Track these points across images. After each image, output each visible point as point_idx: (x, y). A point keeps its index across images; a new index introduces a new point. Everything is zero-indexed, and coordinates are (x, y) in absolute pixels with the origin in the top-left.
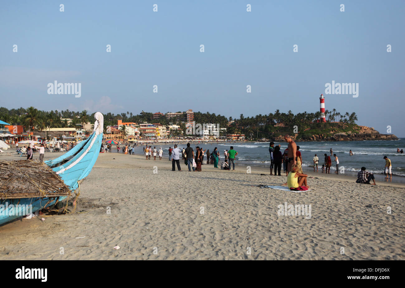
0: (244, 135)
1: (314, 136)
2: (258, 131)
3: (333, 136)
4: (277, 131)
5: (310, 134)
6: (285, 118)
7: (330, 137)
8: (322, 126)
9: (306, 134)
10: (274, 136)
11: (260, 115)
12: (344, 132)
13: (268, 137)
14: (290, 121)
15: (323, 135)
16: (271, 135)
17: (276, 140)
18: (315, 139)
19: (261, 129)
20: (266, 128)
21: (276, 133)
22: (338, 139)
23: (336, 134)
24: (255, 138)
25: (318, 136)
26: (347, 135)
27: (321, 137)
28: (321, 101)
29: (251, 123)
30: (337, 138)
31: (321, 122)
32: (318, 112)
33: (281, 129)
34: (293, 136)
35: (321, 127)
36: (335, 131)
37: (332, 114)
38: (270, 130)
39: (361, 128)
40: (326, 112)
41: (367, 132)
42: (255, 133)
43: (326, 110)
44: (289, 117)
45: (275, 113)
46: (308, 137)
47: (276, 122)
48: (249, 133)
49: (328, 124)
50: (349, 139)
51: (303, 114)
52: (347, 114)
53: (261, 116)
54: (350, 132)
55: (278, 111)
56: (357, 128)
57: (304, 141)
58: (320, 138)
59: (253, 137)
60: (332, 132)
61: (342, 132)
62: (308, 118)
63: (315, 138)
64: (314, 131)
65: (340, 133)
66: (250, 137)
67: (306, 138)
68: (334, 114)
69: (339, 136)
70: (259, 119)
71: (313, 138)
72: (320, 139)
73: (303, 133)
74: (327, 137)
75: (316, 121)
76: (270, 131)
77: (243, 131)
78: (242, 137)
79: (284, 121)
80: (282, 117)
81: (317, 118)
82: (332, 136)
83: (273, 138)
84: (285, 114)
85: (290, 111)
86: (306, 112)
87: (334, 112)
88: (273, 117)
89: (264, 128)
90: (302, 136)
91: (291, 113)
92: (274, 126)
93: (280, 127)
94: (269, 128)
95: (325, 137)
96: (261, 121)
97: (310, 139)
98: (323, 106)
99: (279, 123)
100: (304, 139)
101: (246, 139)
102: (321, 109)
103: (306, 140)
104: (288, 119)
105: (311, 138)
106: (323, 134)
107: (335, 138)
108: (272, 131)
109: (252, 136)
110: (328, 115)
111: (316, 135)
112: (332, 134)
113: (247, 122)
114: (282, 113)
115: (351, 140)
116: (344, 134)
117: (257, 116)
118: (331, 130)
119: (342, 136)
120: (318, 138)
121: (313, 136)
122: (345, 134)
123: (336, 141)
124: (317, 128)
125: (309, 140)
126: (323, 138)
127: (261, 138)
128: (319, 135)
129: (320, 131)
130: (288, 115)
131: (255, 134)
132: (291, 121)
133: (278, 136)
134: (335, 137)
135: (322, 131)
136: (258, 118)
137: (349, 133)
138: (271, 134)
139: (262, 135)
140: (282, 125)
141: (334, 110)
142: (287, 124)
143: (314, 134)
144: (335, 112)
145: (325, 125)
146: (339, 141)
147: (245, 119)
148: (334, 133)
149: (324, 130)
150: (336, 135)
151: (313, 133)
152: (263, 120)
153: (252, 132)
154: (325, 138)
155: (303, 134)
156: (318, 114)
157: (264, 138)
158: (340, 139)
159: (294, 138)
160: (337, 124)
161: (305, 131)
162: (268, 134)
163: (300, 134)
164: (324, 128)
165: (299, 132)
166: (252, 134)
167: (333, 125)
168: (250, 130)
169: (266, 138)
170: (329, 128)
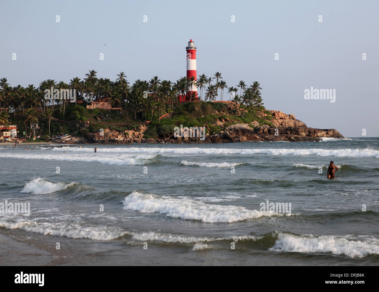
0: (15, 126)
2: (51, 118)
3: (224, 130)
4: (95, 118)
6: (111, 90)
7: (220, 134)
8: (197, 109)
9: (164, 126)
10: (91, 130)
12: (245, 122)
13: (76, 132)
16: (84, 129)
17: (97, 139)
18: (187, 138)
19: (56, 113)
20: (69, 111)
21: (94, 122)
22: (237, 137)
23: (229, 127)
24: (43, 134)
26: (252, 129)
28: (190, 54)
30: (235, 135)
31: (192, 100)
32: (183, 80)
33: (101, 113)
34: (136, 131)
35: (195, 110)
36: (226, 120)
37: (214, 83)
38: (79, 116)
39: (274, 114)
40: (203, 79)
41: (287, 124)
42: (43, 122)
45: (87, 77)
48: (29, 122)
49: (210, 106)
50: (258, 137)
52: (242, 84)
54: (256, 124)
55: (93, 73)
56: (266, 115)
59: (38, 132)
60: (220, 123)
61: (240, 123)
65: (238, 125)
66: (29, 131)
68: (218, 85)
69: (236, 131)
73: (157, 123)
74: (211, 134)
75: (179, 97)
76: (81, 119)
79: (109, 96)
80: (107, 87)
81: (183, 92)
82: (222, 132)
83: (90, 134)
84: (107, 81)
85: (122, 74)
86: (156, 78)
87: (218, 80)
90: (158, 131)
91: (125, 78)
92: (88, 107)
93: (102, 110)
94: (77, 112)
98: (194, 65)
99: (97, 100)
100: (161, 136)
101: (20, 136)
102: (190, 73)
103: (167, 139)
104: (120, 93)
106: (203, 126)
107: (231, 136)
108: (84, 118)
109: (37, 130)
110: (207, 85)
112: (221, 126)
115: (263, 139)
116: (245, 126)
118: (217, 117)
119: (244, 131)
122: (248, 128)
123: (232, 142)
124: (186, 112)
125: (173, 140)
127: (59, 135)
129: (195, 121)
130: (117, 84)
131: (44, 125)
132: (127, 95)
133: (100, 131)
134: (231, 134)
135: (199, 121)
137: (255, 126)
138: (82, 125)
139: (61, 128)
140: (106, 106)
141: (218, 75)
142: (116, 105)
143: (183, 125)
144: (220, 80)
145: (204, 108)
146: (239, 141)
148: (225, 126)
149: (205, 118)
150: (231, 130)
151: (179, 124)
153: (36, 119)
154: (209, 137)
155: (158, 125)
156: (183, 85)
157: (67, 136)
158: (241, 138)
159: (140, 134)
160: (225, 105)
161: (162, 120)
162: (75, 126)
163: (150, 126)
164: (202, 113)
165: (148, 122)
166: (35, 125)
167: (220, 106)
168: (30, 116)
169: (73, 136)
170: (213, 114)
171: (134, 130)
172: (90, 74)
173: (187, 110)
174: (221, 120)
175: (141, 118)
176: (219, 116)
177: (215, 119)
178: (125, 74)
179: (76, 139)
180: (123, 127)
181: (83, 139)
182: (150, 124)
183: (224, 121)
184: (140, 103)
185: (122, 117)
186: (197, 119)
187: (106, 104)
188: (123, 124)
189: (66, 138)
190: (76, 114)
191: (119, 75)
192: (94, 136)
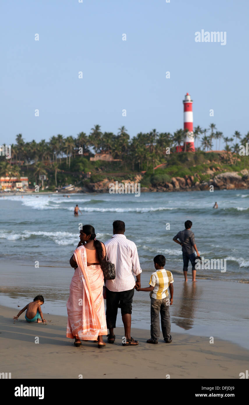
0: (26, 178)
1: (174, 179)
2: (57, 170)
3: (213, 178)
4: (97, 169)
5: (167, 176)
6: (113, 143)
7: (208, 181)
8: (189, 159)
9: (158, 176)
10: (92, 180)
11: (60, 137)
12: (236, 171)
13: (79, 183)
14: (123, 150)
15: (193, 178)
16: (86, 179)
17: (96, 189)
18: (178, 187)
19: (63, 166)
20: (74, 164)
21: (95, 173)
22: (224, 185)
23: (218, 176)
24: (50, 185)
25: (183, 179)
26: (240, 177)
27: (189, 181)
28: (187, 107)
29: (41, 153)
30: (222, 183)
31: (187, 150)
32: (179, 132)
33: (104, 165)
34: (132, 181)
35: (187, 160)
36: (217, 169)
37: (208, 134)
38: (82, 168)
40: (197, 131)
42: (51, 174)
43: (197, 127)
44: (121, 141)
45: (92, 132)
46: (163, 183)
47: (93, 151)
48: (38, 174)
49: (202, 156)
50: (245, 184)
51: (151, 134)
52: (237, 134)
53: (62, 138)
54: (246, 172)
55: (97, 127)
57: (155, 190)
58: (187, 184)
59: (46, 183)
60: (210, 172)
61: (230, 171)
62: (160, 142)
63: (177, 183)
64: (174, 169)
65: (227, 174)
67: (160, 185)
68: (212, 135)
69: (225, 179)
70: (58, 145)
71: (173, 183)
72: (187, 187)
73: (151, 173)
74: (201, 182)
75: (176, 148)
76: (84, 170)
77: (25, 171)
78: (24, 182)
79: (110, 149)
80: (108, 141)
81: (179, 143)
82: (211, 180)
83: (91, 184)
84: (111, 134)
85: (123, 128)
86: (154, 131)
87: (212, 131)
88: (88, 141)
89: (69, 163)
90: (152, 180)
91: (126, 132)
92: (91, 159)
93: (103, 161)
94: (80, 164)
95: (198, 183)
96: (64, 149)
97: (167, 186)
98: (190, 117)
99: (101, 153)
100: (154, 185)
101: (31, 187)
102: (187, 125)
103: (159, 188)
104: (120, 145)
105: (171, 185)
106: (194, 175)
107: (219, 184)
108: (86, 169)
109: (45, 181)
110: (201, 136)
111: (179, 178)
112: (211, 175)
113: (32, 151)
114: (106, 133)
116: (234, 174)
117: (54, 138)
118: (208, 166)
119: (232, 179)
120: (183, 184)
121: (172, 181)
122: (237, 176)
123: (219, 189)
124: (179, 162)
125: (165, 189)
126: (193, 184)
127: (64, 185)
128: (184, 177)
129: (186, 170)
130: (118, 137)
131: (51, 176)
132: (126, 148)
133: (100, 181)
134: (219, 182)
135: (191, 171)
136: (56, 143)
137: (244, 174)
138: (84, 176)
139: (66, 179)
140: (108, 158)
141: (213, 126)
142: (116, 157)
143: (175, 174)
144: (215, 131)
145: (196, 158)
146: (225, 189)
147: (28, 144)
148: (215, 174)
149: (195, 168)
150: (219, 178)
151: (172, 174)
152: (66, 146)
153: (44, 171)
154: (198, 185)
155: (152, 175)
156: (180, 135)
157: (71, 186)
158: (228, 186)
160: (219, 154)
161: (156, 170)
162: (78, 177)
163: (146, 175)
164: (194, 163)
165: (144, 172)
166: (43, 177)
167: (212, 156)
168: (38, 169)
169: (76, 186)
170: (204, 163)
171: (130, 180)
172: (95, 128)
173: (180, 160)
174: (211, 169)
175: (138, 169)
176: (211, 165)
177: (206, 169)
178: (126, 128)
179: (78, 189)
180: (121, 177)
181: (84, 188)
182: (145, 174)
183: (214, 169)
184: (136, 155)
185: (121, 168)
186: (189, 169)
187: (108, 156)
188: (121, 174)
189: (70, 188)
190: (79, 166)
191: (120, 129)
192: (94, 186)
